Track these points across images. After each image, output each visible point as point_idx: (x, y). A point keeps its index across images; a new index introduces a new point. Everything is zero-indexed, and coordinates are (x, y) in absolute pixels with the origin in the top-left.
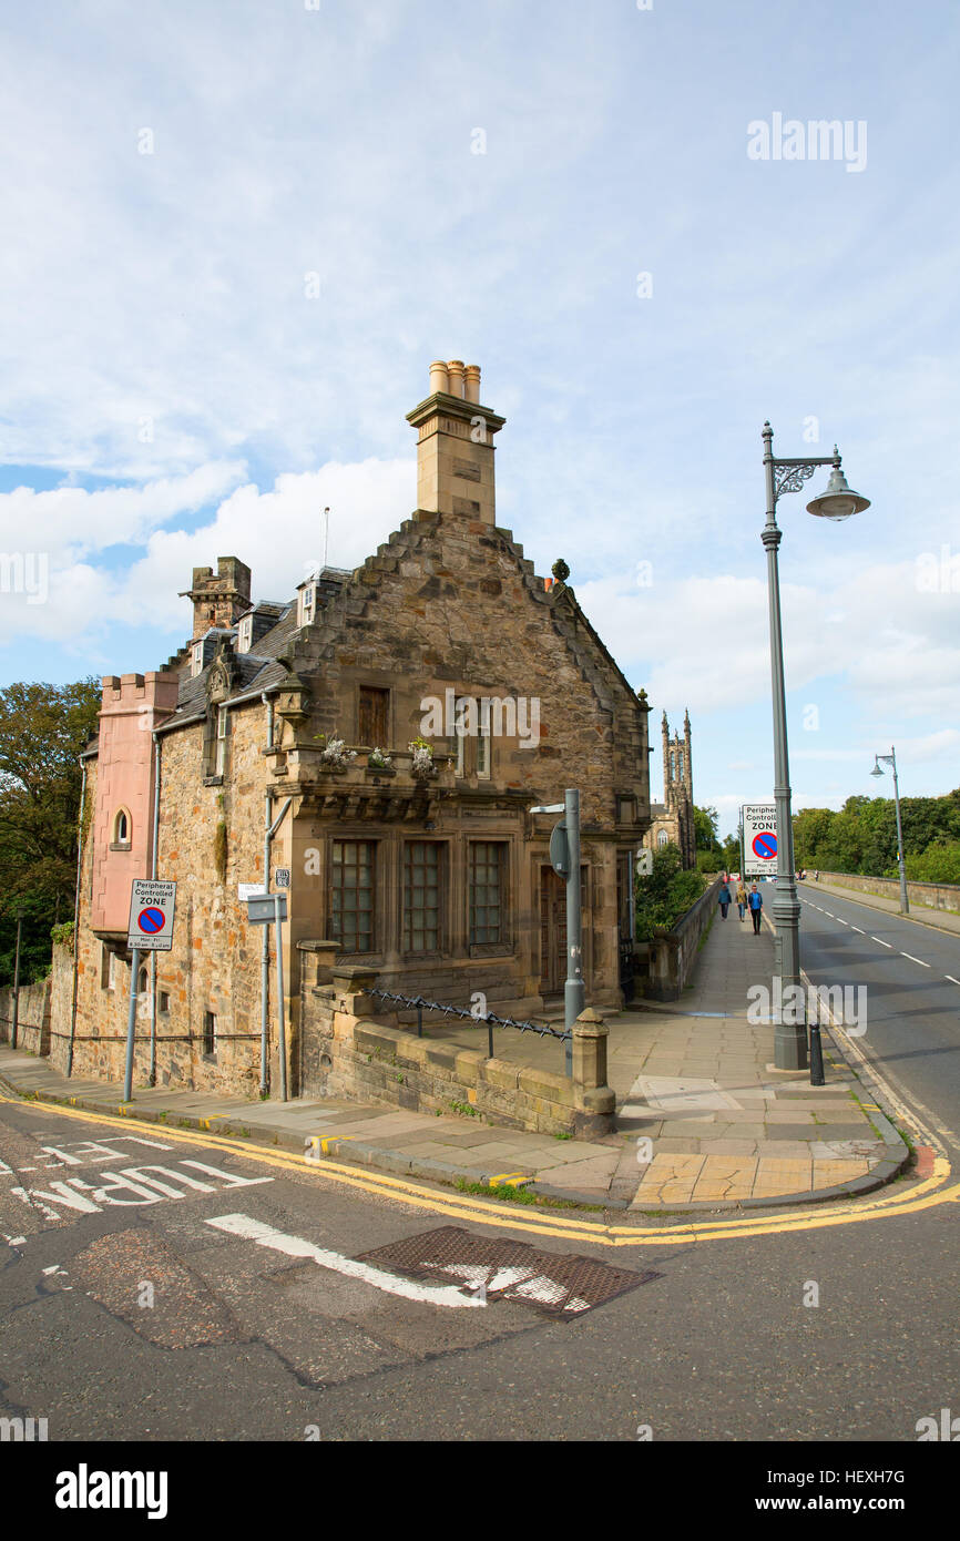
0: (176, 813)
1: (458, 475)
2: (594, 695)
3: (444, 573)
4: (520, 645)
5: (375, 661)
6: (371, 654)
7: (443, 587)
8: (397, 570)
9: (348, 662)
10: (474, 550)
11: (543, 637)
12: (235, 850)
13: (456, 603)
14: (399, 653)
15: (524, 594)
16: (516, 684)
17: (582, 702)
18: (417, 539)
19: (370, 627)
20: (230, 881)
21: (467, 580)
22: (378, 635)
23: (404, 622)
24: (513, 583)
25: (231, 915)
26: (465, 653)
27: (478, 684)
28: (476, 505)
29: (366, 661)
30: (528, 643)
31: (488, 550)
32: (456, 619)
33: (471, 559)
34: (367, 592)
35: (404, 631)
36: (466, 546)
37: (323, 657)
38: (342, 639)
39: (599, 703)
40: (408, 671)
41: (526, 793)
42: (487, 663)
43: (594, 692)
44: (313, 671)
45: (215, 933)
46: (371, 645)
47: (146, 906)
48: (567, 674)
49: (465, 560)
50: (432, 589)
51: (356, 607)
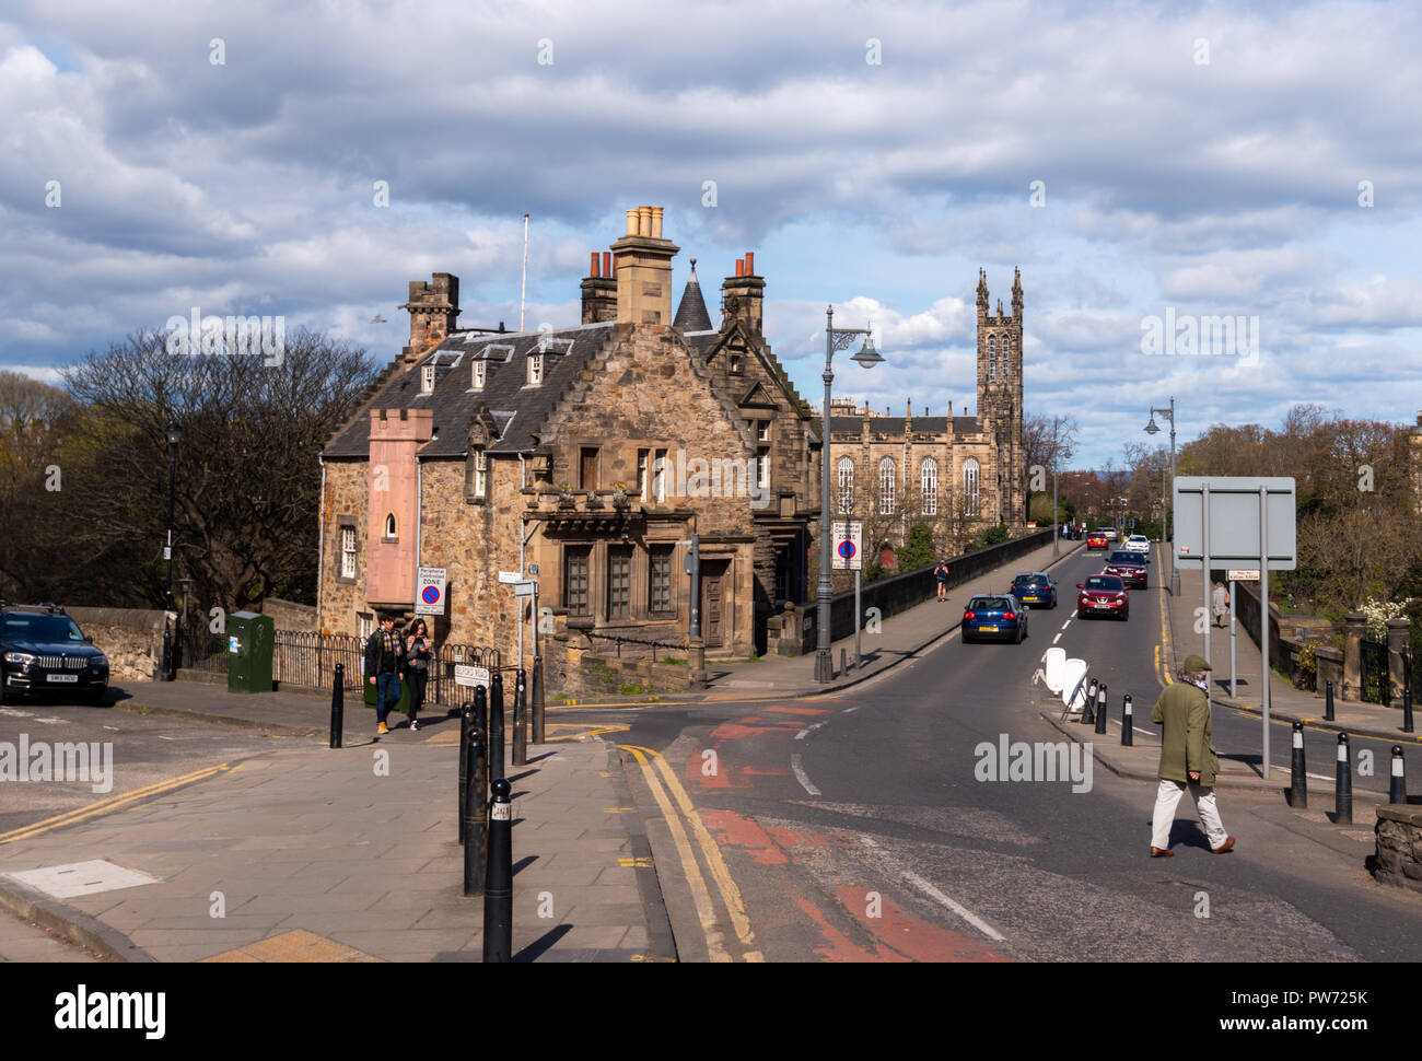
0: (438, 518)
1: (646, 294)
2: (740, 439)
3: (635, 365)
4: (687, 410)
5: (591, 431)
6: (588, 427)
7: (634, 376)
8: (604, 368)
9: (573, 433)
10: (656, 346)
11: (703, 401)
12: (496, 549)
13: (643, 386)
14: (605, 424)
15: (691, 373)
16: (683, 437)
17: (729, 444)
18: (618, 344)
19: (587, 409)
20: (492, 569)
21: (650, 368)
22: (592, 414)
23: (607, 403)
24: (684, 366)
25: (493, 591)
26: (648, 419)
27: (657, 439)
28: (658, 314)
29: (585, 432)
30: (693, 407)
31: (666, 344)
32: (643, 396)
33: (655, 354)
34: (585, 385)
35: (609, 409)
36: (650, 344)
37: (558, 432)
38: (570, 419)
39: (744, 444)
40: (611, 435)
41: (688, 511)
42: (663, 424)
43: (740, 436)
44: (553, 442)
45: (478, 603)
46: (588, 421)
47: (427, 585)
48: (721, 426)
49: (649, 353)
50: (627, 378)
51: (578, 397)
